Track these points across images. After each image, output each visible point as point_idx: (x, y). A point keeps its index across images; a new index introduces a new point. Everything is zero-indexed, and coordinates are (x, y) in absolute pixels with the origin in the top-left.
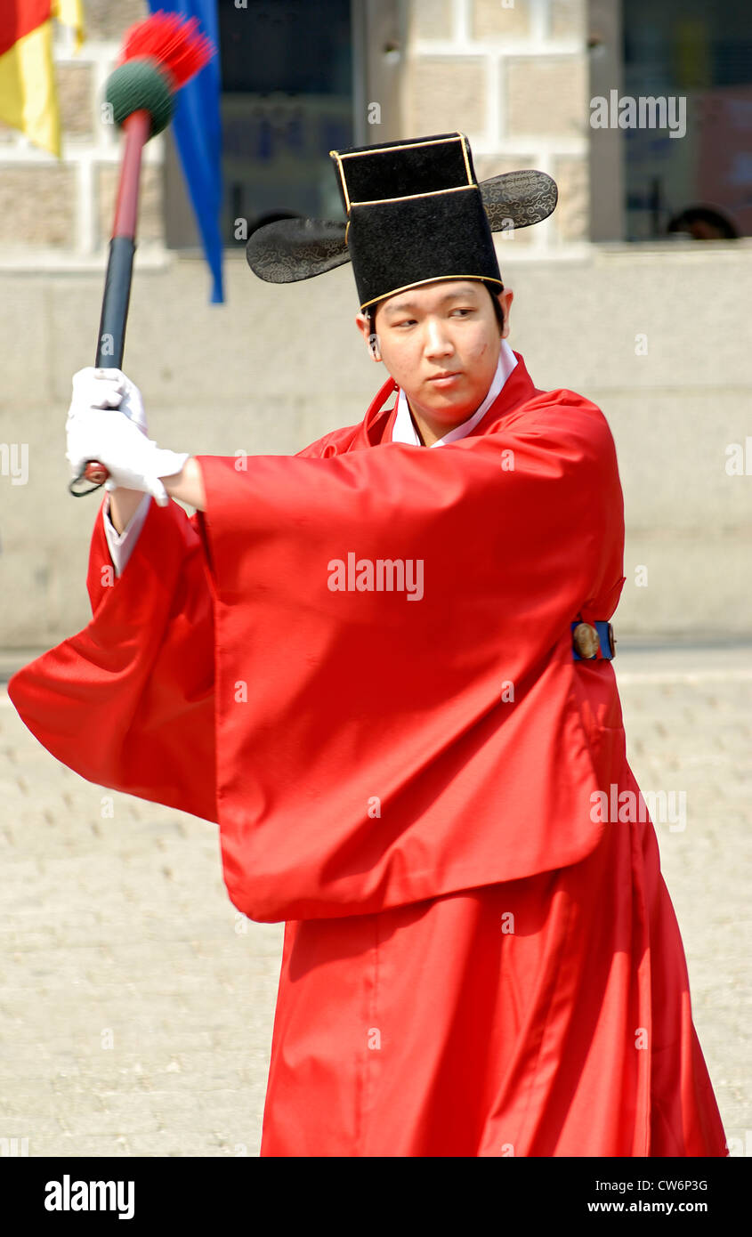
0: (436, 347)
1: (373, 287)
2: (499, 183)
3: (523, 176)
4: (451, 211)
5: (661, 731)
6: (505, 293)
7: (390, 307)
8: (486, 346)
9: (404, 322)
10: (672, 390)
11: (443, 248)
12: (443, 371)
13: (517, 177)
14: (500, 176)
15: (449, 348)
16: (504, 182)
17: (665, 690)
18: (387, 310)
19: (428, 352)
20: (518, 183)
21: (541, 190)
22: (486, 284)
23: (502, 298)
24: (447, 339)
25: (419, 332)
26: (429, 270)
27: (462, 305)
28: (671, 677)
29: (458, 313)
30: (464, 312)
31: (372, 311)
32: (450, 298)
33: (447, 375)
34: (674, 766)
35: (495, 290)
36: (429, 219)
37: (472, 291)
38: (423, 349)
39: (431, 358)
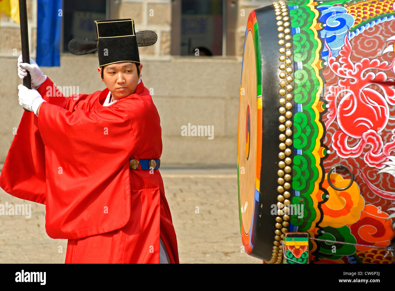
0: (120, 80)
1: (104, 61)
2: (141, 33)
3: (148, 32)
4: (127, 42)
5: (181, 191)
6: (141, 65)
7: (108, 68)
8: (134, 81)
9: (112, 72)
10: (192, 97)
11: (124, 53)
12: (122, 87)
13: (147, 32)
14: (142, 31)
15: (124, 81)
16: (143, 33)
17: (184, 180)
18: (107, 68)
19: (117, 81)
20: (147, 34)
21: (153, 37)
22: (136, 63)
23: (139, 67)
24: (123, 78)
25: (116, 75)
26: (120, 59)
27: (129, 69)
28: (186, 176)
29: (127, 71)
30: (129, 71)
31: (103, 68)
32: (125, 66)
33: (123, 88)
34: (184, 201)
35: (138, 64)
36: (121, 44)
37: (131, 65)
38: (116, 80)
39: (119, 83)
